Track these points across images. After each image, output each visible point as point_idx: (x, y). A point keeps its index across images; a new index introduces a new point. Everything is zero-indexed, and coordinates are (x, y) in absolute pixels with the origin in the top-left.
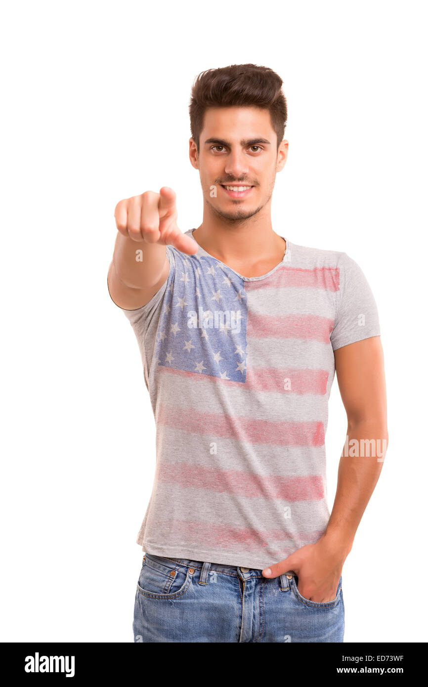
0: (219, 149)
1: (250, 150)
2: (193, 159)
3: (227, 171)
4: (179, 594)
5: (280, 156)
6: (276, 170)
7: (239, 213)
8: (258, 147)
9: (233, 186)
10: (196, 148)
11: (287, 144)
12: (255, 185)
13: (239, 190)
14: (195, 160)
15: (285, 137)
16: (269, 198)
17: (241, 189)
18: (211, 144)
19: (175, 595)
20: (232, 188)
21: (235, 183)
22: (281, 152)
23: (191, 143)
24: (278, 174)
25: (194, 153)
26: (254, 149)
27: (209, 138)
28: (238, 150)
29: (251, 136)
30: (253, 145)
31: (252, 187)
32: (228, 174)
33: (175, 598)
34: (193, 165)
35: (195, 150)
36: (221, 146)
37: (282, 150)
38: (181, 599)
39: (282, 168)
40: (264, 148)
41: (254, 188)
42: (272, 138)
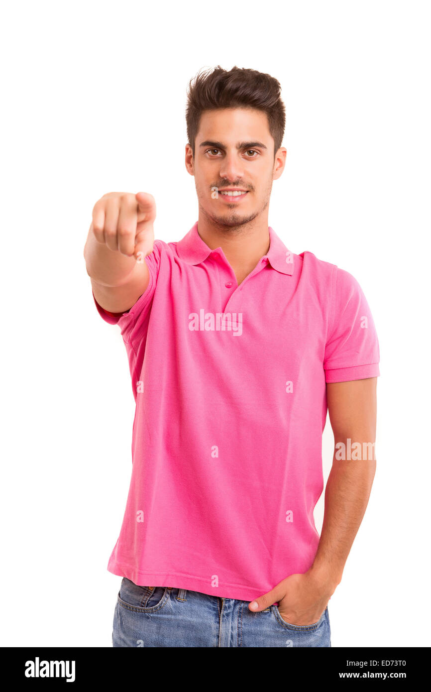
0: (214, 152)
1: (246, 154)
2: (188, 165)
3: (222, 175)
4: (156, 608)
5: (278, 164)
6: (273, 176)
7: (234, 218)
8: (254, 152)
9: (228, 191)
10: (192, 154)
11: (285, 152)
12: (250, 190)
13: (234, 194)
14: (191, 166)
15: (283, 145)
16: (266, 205)
17: (236, 193)
18: (207, 147)
19: (152, 610)
20: (226, 193)
21: (230, 187)
22: (278, 159)
23: (187, 149)
24: (275, 182)
25: (189, 160)
26: (251, 153)
27: (204, 140)
28: (233, 152)
29: (248, 139)
30: (249, 149)
31: (247, 192)
32: (223, 178)
33: (152, 613)
34: (188, 171)
35: (191, 156)
36: (217, 149)
37: (280, 158)
38: (158, 614)
39: (280, 175)
40: (260, 153)
41: (249, 193)
42: (270, 143)
